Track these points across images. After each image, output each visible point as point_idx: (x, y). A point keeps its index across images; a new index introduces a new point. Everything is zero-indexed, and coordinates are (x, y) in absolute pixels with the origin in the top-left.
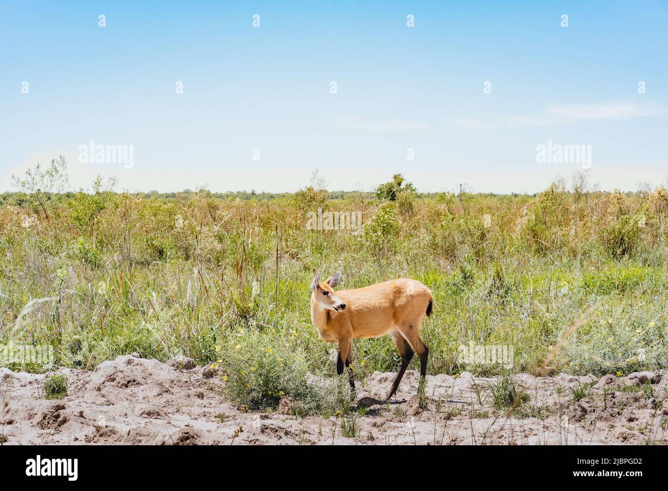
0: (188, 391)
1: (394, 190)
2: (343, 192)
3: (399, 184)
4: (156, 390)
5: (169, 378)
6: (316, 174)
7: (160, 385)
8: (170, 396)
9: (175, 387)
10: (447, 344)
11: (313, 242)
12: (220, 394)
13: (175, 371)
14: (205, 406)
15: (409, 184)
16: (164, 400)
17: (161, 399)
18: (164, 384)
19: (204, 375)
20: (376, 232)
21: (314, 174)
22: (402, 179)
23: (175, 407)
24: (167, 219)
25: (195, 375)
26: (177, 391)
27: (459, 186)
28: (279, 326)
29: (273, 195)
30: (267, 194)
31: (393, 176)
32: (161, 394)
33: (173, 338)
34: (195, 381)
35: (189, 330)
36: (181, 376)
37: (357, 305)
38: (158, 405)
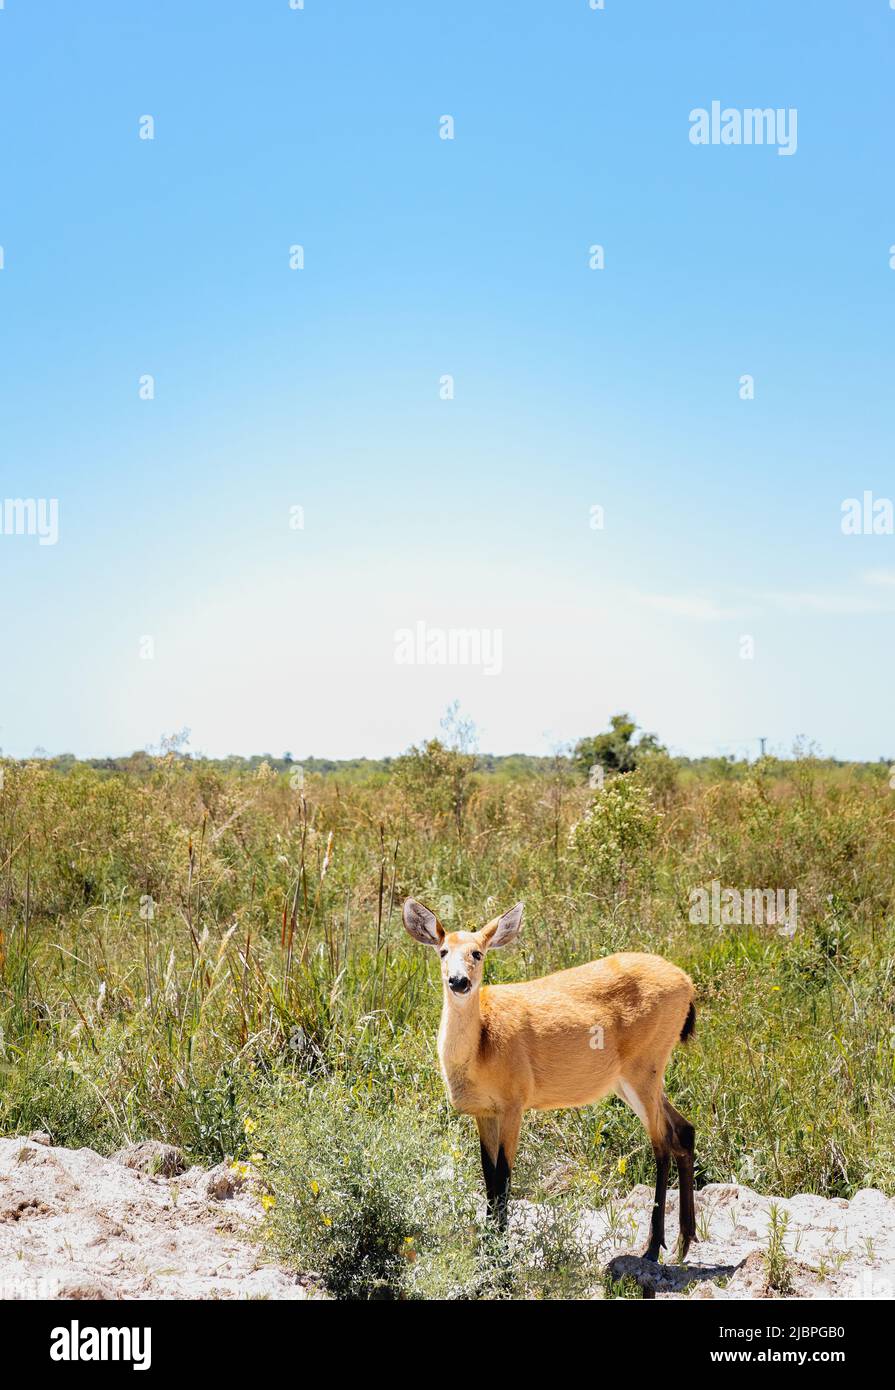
0: (172, 1232)
1: (614, 750)
2: (491, 757)
3: (626, 737)
4: (92, 1231)
5: (124, 1198)
6: (453, 709)
7: (102, 1215)
8: (128, 1244)
9: (139, 1221)
10: (812, 1117)
11: (445, 866)
12: (253, 1239)
13: (137, 1181)
14: (215, 1275)
15: (648, 737)
16: (111, 1256)
17: (104, 1253)
18: (109, 1214)
19: (211, 1191)
20: (605, 841)
21: (449, 710)
22: (632, 726)
23: (140, 1277)
24: (104, 813)
25: (189, 1192)
26: (144, 1231)
27: (760, 743)
28: (380, 1064)
29: (332, 762)
30: (318, 761)
31: (609, 720)
32: (105, 1241)
33: (129, 1095)
34: (186, 1208)
35: (166, 1076)
36: (153, 1192)
37: (548, 1024)
38: (99, 1268)
